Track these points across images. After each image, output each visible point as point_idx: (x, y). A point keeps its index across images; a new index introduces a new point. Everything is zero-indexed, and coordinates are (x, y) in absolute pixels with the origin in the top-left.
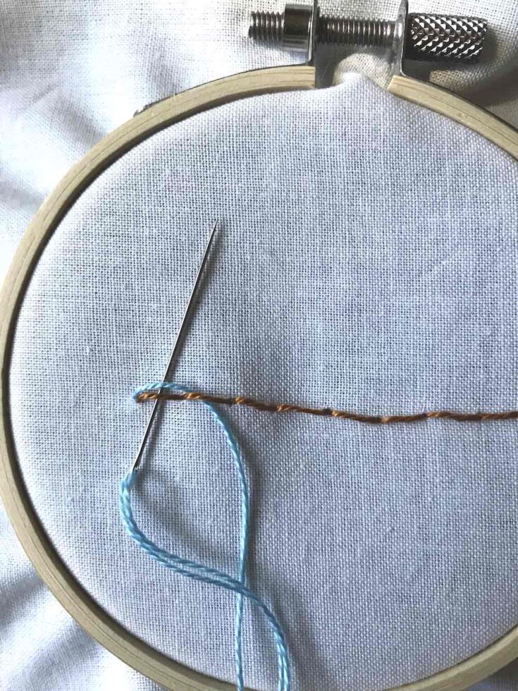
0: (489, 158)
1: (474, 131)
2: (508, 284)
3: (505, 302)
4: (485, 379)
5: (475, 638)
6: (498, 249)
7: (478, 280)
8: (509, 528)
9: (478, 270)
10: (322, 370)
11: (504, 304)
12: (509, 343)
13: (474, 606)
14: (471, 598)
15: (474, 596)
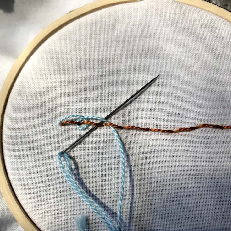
13: (227, 222)
14: (225, 218)
15: (226, 216)
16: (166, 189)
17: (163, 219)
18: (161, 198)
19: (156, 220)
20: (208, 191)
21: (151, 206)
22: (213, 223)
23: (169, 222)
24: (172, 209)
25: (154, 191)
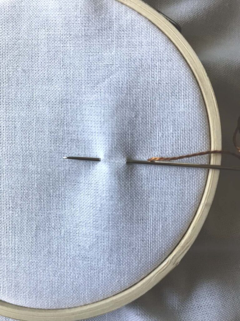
0: (138, 22)
1: (130, 8)
2: (145, 89)
3: (143, 100)
4: (131, 141)
5: (122, 282)
6: (140, 70)
7: (129, 87)
8: (141, 223)
9: (129, 81)
10: (48, 134)
11: (142, 100)
12: (144, 122)
13: (122, 265)
14: (120, 261)
15: (122, 260)
16: (64, 225)
17: (59, 257)
18: (58, 235)
19: (52, 258)
20: (106, 232)
21: (48, 244)
22: (108, 265)
23: (65, 260)
24: (69, 247)
25: (52, 227)
